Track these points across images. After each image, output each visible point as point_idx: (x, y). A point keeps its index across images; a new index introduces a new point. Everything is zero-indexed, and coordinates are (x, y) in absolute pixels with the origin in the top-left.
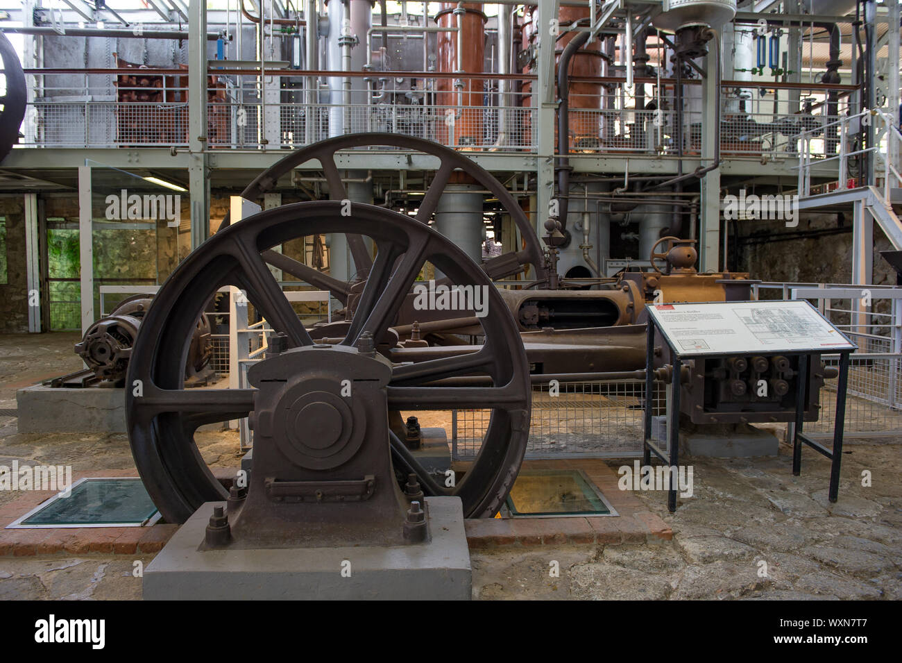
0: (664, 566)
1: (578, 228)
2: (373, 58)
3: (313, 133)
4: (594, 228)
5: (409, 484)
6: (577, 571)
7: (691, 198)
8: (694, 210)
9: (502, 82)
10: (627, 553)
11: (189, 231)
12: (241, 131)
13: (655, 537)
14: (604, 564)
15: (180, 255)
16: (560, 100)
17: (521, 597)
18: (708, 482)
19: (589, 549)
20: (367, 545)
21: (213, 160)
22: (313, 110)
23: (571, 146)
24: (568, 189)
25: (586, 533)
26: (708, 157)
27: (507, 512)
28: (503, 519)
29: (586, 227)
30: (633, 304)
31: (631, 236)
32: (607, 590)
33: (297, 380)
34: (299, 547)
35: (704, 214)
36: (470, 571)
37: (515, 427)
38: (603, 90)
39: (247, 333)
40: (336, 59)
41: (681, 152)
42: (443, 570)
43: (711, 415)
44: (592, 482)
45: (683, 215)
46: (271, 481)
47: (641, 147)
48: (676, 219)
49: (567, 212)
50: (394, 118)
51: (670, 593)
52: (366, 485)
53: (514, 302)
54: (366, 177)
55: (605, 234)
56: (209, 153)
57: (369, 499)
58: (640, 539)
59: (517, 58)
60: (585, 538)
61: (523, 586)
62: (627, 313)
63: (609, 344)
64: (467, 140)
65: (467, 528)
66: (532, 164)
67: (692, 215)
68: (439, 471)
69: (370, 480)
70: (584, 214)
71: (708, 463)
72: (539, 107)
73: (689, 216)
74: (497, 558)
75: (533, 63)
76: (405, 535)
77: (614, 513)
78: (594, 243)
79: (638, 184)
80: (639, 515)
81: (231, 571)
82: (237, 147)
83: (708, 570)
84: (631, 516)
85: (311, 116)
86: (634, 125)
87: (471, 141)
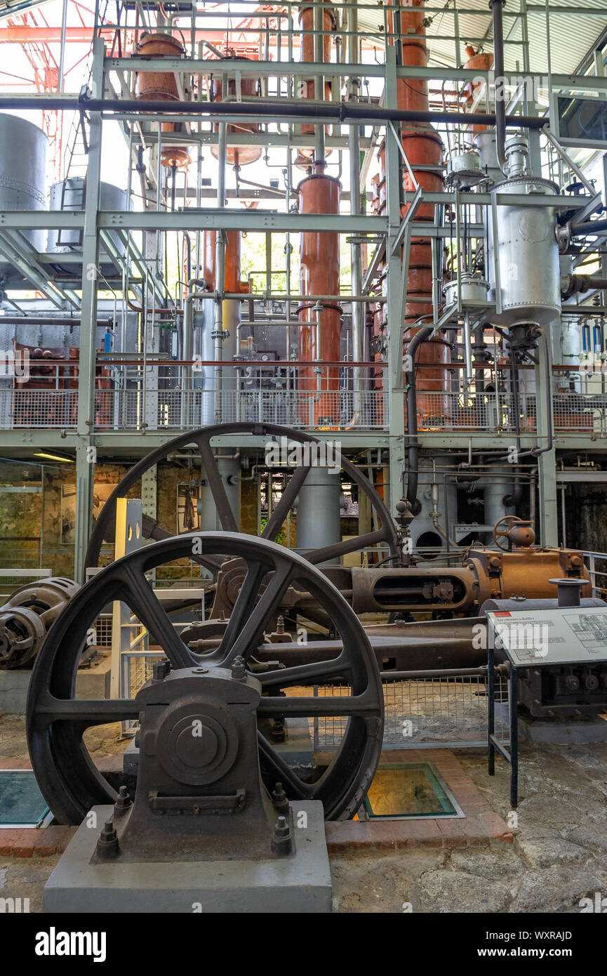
0: (505, 872)
1: (428, 497)
2: (242, 347)
3: (188, 415)
4: (442, 495)
5: (277, 792)
6: (426, 878)
7: (529, 470)
8: (533, 481)
9: (356, 370)
10: (472, 858)
11: (74, 494)
12: (123, 414)
13: (498, 840)
14: (451, 870)
15: (63, 516)
16: (409, 386)
17: (376, 909)
18: (548, 773)
19: (438, 853)
20: (240, 859)
21: (98, 440)
22: (188, 395)
23: (420, 425)
24: (417, 462)
25: (435, 838)
26: (543, 435)
27: (364, 813)
28: (361, 822)
29: (435, 497)
30: (478, 582)
31: (476, 501)
32: (454, 901)
33: (178, 704)
34: (178, 861)
35: (542, 484)
36: (330, 888)
37: (370, 733)
38: (446, 373)
39: (129, 627)
40: (209, 350)
41: (519, 429)
42: (306, 887)
43: (549, 709)
44: (441, 777)
45: (524, 485)
46: (154, 795)
47: (482, 425)
48: (517, 488)
49: (417, 484)
50: (260, 401)
51: (510, 902)
52: (238, 801)
53: (369, 582)
54: (234, 454)
55: (453, 502)
56: (94, 436)
57: (241, 812)
58: (483, 843)
59: (370, 346)
60: (434, 843)
61: (378, 896)
62: (473, 589)
63: (455, 637)
64: (326, 420)
65: (328, 832)
66: (384, 441)
67: (531, 485)
68: (302, 765)
69: (241, 796)
70: (432, 485)
71: (548, 751)
72: (390, 390)
73: (529, 486)
74: (355, 865)
75: (384, 351)
76: (273, 849)
77: (461, 814)
78: (442, 511)
79: (481, 457)
80: (484, 816)
81: (121, 887)
82: (119, 428)
83: (544, 877)
84: (476, 817)
85: (186, 400)
86: (475, 399)
87: (329, 421)
